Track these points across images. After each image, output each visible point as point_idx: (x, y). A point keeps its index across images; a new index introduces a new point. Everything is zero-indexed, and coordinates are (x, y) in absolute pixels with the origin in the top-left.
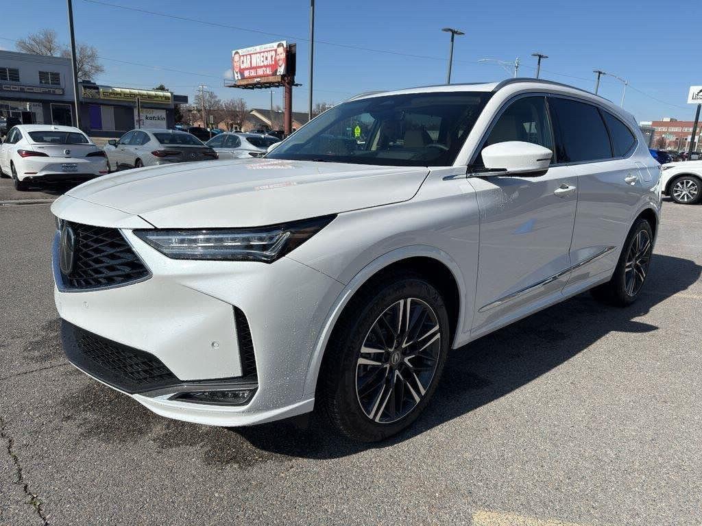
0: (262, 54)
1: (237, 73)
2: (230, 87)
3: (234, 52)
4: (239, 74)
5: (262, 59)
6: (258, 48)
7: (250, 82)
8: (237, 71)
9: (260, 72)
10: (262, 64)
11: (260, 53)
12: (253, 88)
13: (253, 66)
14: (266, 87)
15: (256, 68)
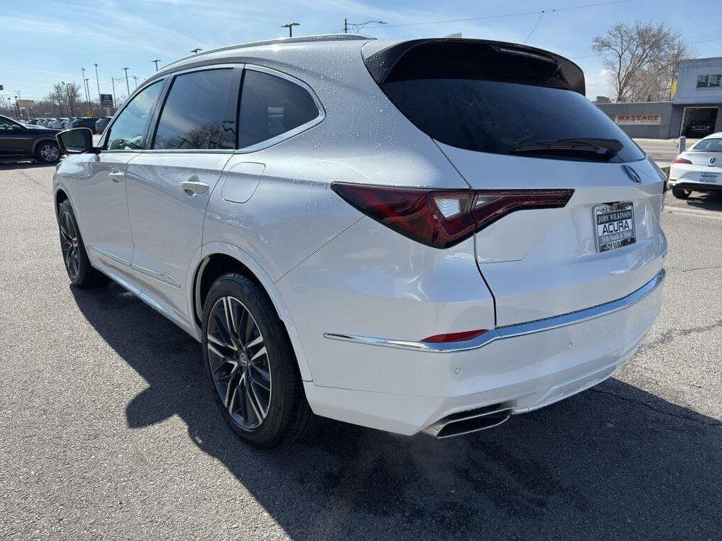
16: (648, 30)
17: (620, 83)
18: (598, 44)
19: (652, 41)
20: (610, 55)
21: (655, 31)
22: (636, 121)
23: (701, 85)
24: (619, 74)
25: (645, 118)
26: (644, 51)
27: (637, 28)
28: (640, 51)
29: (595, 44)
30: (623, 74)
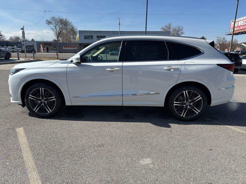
0: (244, 20)
1: (232, 29)
2: (228, 35)
3: (231, 21)
4: (232, 30)
5: (243, 23)
6: (242, 18)
7: (237, 32)
8: (232, 28)
9: (241, 28)
10: (243, 24)
11: (243, 20)
12: (238, 35)
13: (239, 26)
14: (244, 34)
15: (240, 26)
16: (62, 20)
17: (57, 35)
18: (47, 22)
19: (64, 23)
20: (52, 26)
21: (64, 20)
22: (70, 48)
23: (85, 38)
24: (56, 32)
25: (72, 47)
26: (62, 26)
27: (59, 18)
28: (61, 26)
29: (46, 22)
30: (58, 33)
